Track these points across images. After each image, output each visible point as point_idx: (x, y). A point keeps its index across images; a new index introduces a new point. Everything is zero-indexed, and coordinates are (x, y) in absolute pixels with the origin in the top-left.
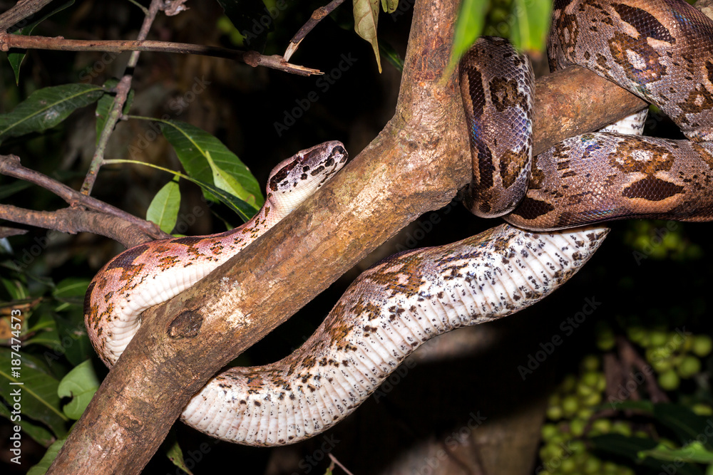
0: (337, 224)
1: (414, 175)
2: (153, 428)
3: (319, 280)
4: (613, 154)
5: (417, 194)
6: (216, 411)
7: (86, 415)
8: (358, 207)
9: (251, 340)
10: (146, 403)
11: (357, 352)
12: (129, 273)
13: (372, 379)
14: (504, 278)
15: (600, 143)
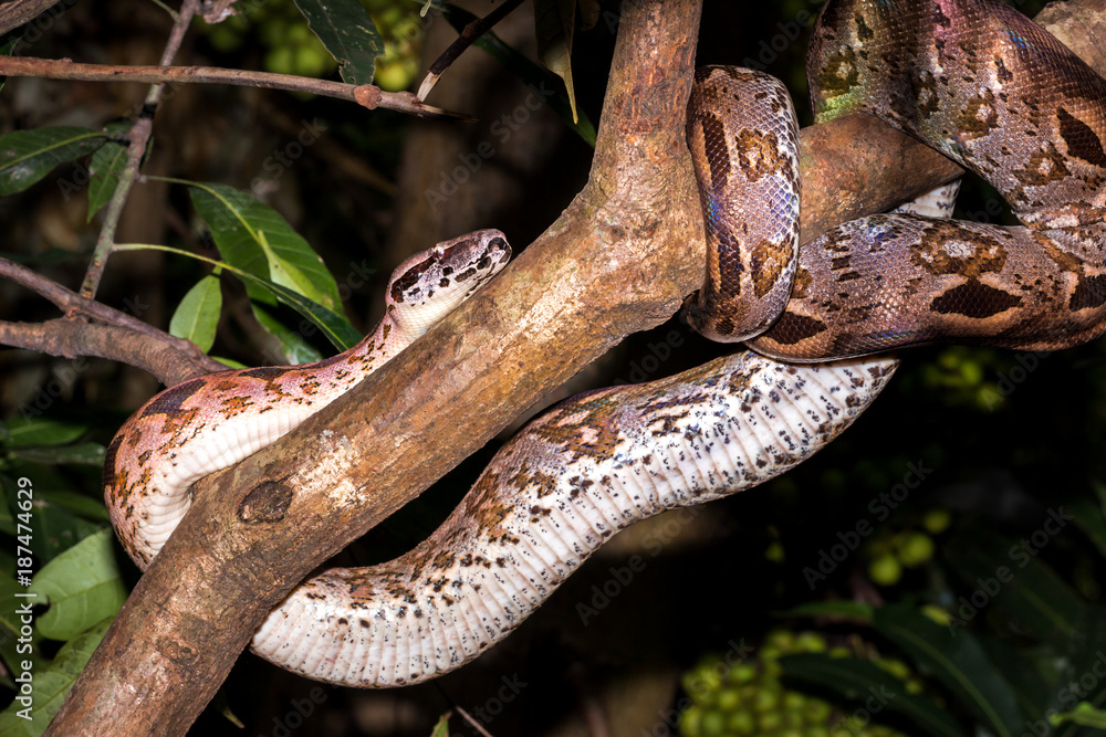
0: (500, 351)
1: (619, 277)
2: (213, 659)
3: (472, 435)
4: (916, 246)
5: (622, 306)
6: (302, 634)
7: (109, 640)
8: (533, 325)
9: (364, 526)
10: (202, 621)
11: (519, 545)
12: (175, 421)
13: (541, 587)
14: (743, 434)
15: (896, 229)
